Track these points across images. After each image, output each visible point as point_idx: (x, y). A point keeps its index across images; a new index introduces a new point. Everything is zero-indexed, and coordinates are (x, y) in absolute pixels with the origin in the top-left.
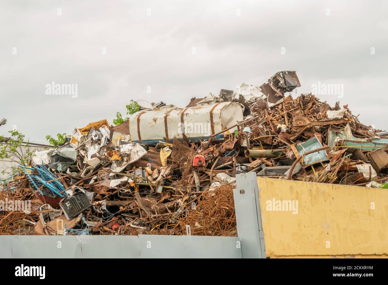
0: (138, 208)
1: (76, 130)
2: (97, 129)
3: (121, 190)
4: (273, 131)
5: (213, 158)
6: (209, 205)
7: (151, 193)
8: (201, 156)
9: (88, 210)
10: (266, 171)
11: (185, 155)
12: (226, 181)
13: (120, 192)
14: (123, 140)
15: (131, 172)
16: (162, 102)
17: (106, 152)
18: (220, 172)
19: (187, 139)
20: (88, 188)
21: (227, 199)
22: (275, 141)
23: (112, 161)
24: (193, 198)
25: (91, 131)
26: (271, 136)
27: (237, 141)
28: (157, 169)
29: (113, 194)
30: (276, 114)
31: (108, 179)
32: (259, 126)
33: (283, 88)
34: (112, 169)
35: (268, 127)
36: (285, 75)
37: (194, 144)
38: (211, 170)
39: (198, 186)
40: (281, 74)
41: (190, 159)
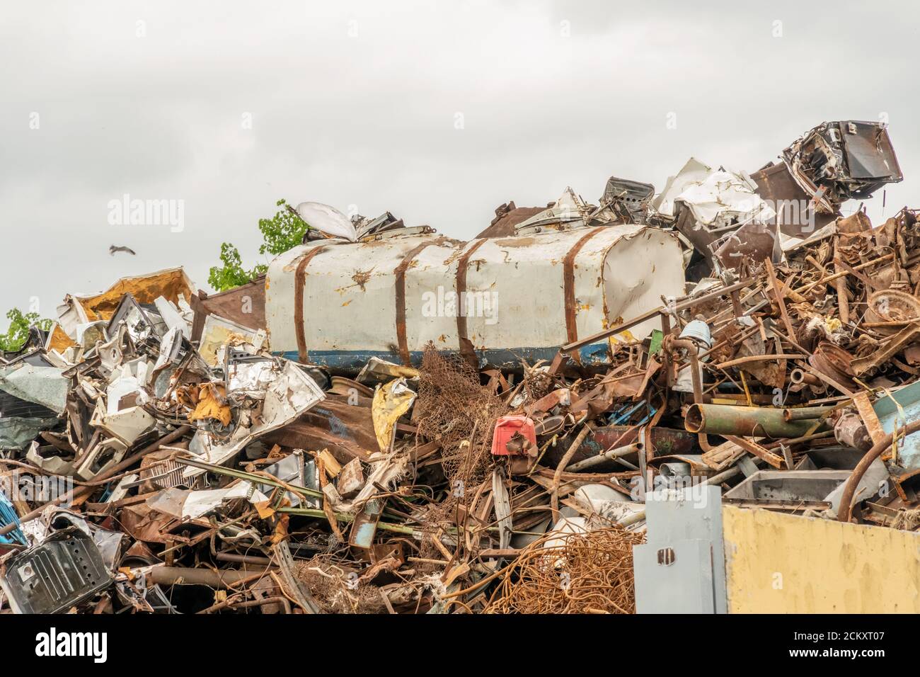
0: (282, 598)
1: (71, 302)
2: (145, 301)
3: (222, 531)
4: (792, 338)
5: (566, 428)
6: (542, 599)
7: (331, 547)
8: (523, 418)
9: (97, 599)
10: (757, 485)
11: (463, 414)
12: (609, 515)
13: (217, 537)
14: (240, 349)
15: (261, 467)
16: (389, 214)
17: (174, 387)
18: (588, 482)
19: (474, 354)
20: (103, 518)
21: (609, 581)
22: (798, 376)
23: (195, 421)
24: (484, 571)
25: (123, 310)
26: (782, 359)
27: (659, 370)
28: (357, 460)
29: (193, 543)
30: (805, 277)
31: (178, 487)
32: (740, 319)
33: (836, 184)
34: (195, 451)
35: (774, 326)
36: (846, 135)
37: (498, 372)
38: (557, 473)
39: (507, 529)
40: (832, 131)
41: (482, 427)
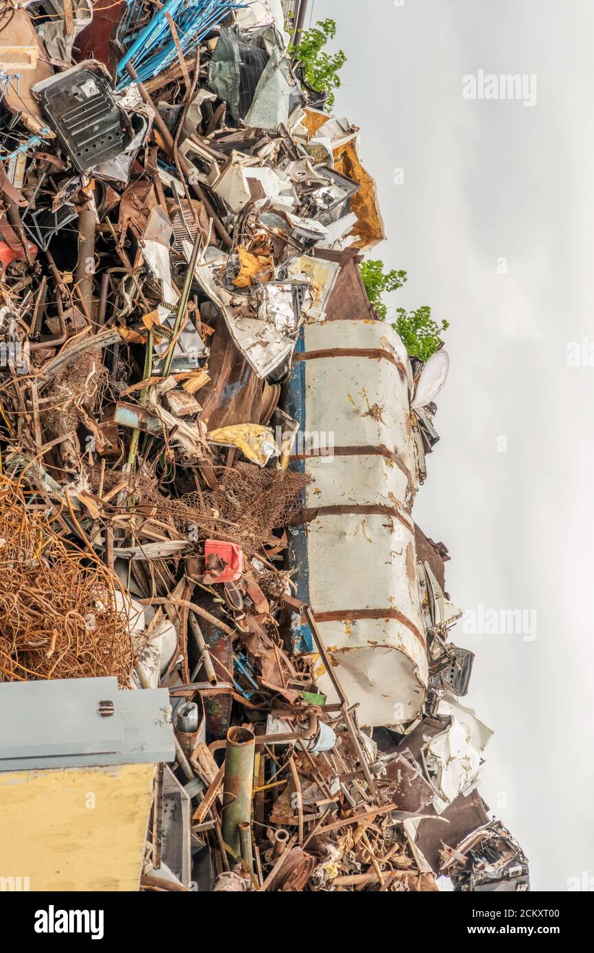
0: (65, 336)
1: (352, 131)
2: (352, 204)
3: (130, 279)
4: (319, 830)
5: (231, 612)
6: (65, 589)
7: (115, 384)
8: (240, 570)
9: (64, 158)
10: (176, 797)
11: (244, 512)
12: (147, 654)
13: (124, 274)
14: (307, 296)
15: (192, 316)
16: (437, 439)
17: (270, 232)
18: (179, 633)
19: (302, 522)
20: (142, 163)
21: (83, 654)
22: (282, 836)
23: (237, 252)
24: (92, 532)
25: (344, 182)
26: (298, 820)
27: (287, 701)
28: (199, 409)
29: (119, 251)
30: (378, 842)
31: (172, 236)
32: (337, 780)
33: (468, 872)
34: (207, 252)
35: (331, 812)
36: (515, 882)
37: (285, 546)
38: (187, 603)
39: (133, 554)
40: (519, 868)
41: (232, 530)
